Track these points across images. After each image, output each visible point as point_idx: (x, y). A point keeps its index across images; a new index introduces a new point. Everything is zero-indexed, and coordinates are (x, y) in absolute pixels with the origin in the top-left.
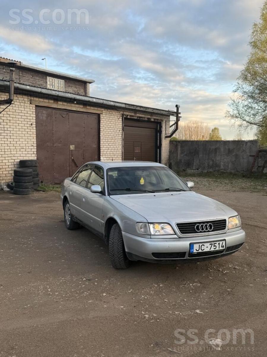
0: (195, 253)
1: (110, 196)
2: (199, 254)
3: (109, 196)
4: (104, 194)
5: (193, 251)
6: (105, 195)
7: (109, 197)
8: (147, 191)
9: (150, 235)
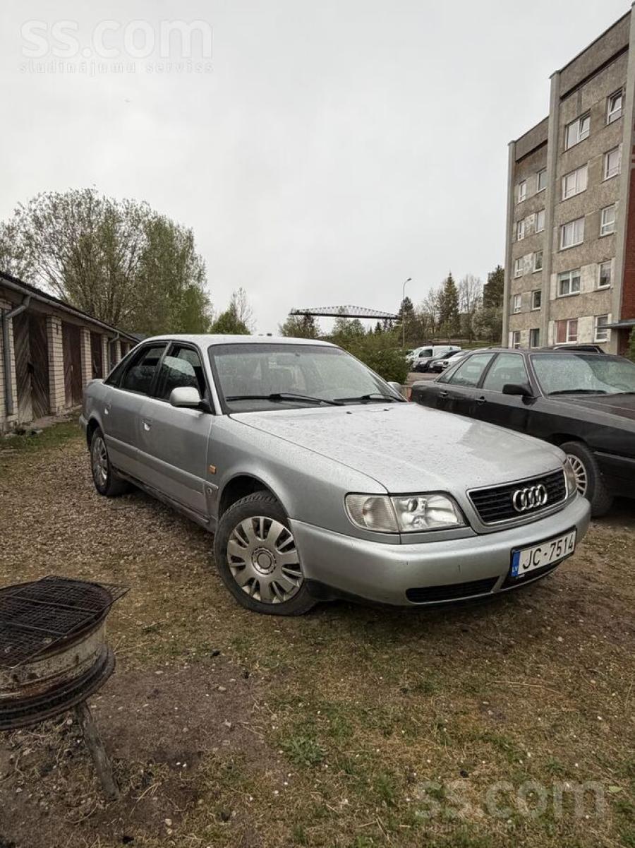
0: (522, 576)
1: (231, 415)
2: (529, 575)
3: (226, 416)
4: (211, 409)
5: (517, 572)
6: (214, 413)
7: (229, 417)
8: (321, 400)
9: (400, 533)
